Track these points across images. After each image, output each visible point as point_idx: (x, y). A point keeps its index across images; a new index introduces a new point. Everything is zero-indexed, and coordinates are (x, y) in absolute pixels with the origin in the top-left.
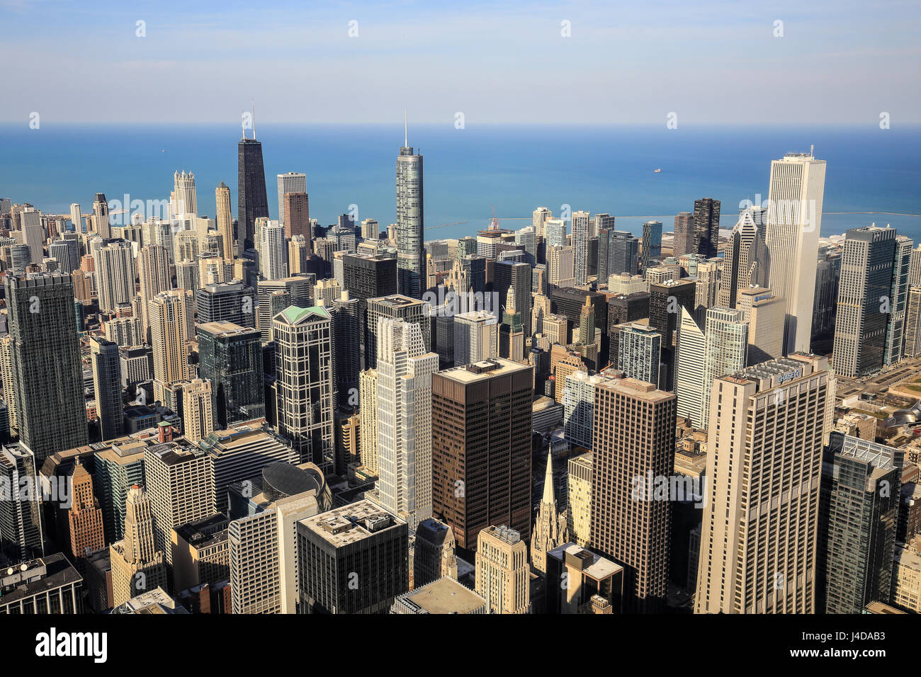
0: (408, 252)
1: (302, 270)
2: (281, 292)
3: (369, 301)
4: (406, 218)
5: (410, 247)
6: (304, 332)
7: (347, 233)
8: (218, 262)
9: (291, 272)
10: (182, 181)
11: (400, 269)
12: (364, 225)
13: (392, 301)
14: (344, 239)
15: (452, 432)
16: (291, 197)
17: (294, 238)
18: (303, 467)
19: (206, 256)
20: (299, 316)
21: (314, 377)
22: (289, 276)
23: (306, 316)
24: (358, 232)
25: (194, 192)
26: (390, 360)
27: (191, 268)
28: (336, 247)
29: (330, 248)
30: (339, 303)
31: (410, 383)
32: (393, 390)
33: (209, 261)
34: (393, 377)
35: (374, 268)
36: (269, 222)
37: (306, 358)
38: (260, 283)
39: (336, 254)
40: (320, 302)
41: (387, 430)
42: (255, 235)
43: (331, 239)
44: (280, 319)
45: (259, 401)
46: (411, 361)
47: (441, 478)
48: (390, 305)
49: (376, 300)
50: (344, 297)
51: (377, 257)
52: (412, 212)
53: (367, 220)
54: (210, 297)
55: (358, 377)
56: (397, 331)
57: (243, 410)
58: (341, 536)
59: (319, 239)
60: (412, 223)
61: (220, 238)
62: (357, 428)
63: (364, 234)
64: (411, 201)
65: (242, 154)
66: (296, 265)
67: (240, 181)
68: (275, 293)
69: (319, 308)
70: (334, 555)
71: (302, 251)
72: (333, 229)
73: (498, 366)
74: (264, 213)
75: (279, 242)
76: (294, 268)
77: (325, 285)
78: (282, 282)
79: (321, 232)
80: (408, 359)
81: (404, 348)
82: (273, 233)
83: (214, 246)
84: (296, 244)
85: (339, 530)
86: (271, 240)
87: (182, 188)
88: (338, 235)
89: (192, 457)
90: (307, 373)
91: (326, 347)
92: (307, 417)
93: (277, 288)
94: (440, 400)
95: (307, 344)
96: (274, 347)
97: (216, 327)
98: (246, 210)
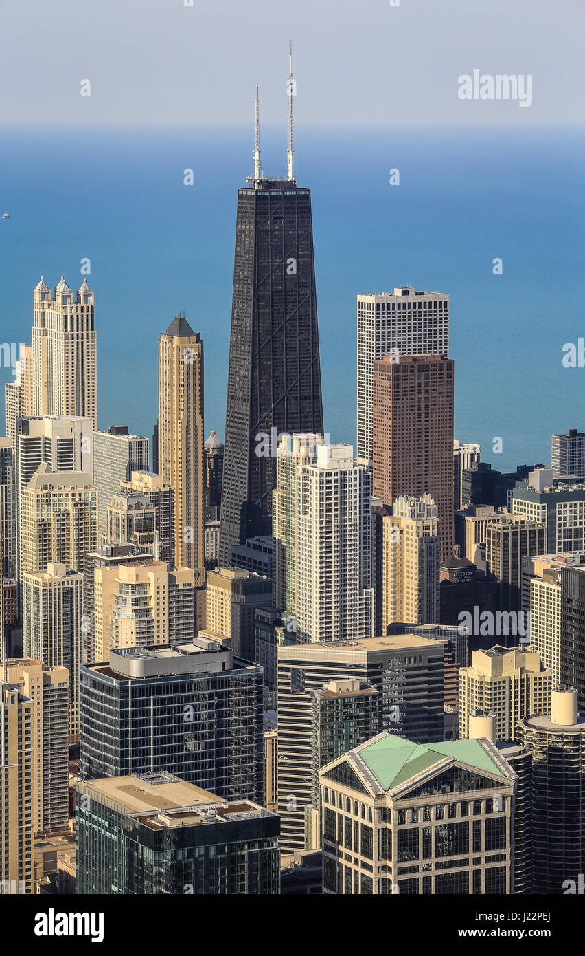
1: (426, 613)
2: (350, 686)
6: (421, 825)
7: (579, 495)
8: (154, 576)
9: (388, 619)
10: (57, 311)
14: (568, 514)
16: (399, 371)
17: (402, 505)
19: (119, 557)
20: (406, 770)
22: (379, 633)
23: (432, 769)
25: (92, 348)
27: (69, 593)
29: (521, 544)
30: (542, 733)
33: (126, 574)
38: (284, 652)
39: (541, 563)
40: (477, 728)
42: (277, 493)
44: (344, 775)
50: (562, 712)
54: (123, 691)
59: (484, 512)
61: (163, 500)
65: (250, 227)
67: (237, 315)
68: (332, 687)
69: (475, 745)
71: (429, 551)
72: (534, 479)
74: (311, 419)
75: (354, 518)
76: (397, 604)
77: (497, 666)
78: (356, 654)
82: (334, 484)
83: (145, 525)
84: (408, 525)
86: (325, 509)
87: (56, 332)
88: (550, 500)
91: (495, 883)
93: (336, 669)
95: (428, 868)
96: (321, 872)
97: (137, 792)
98: (246, 408)
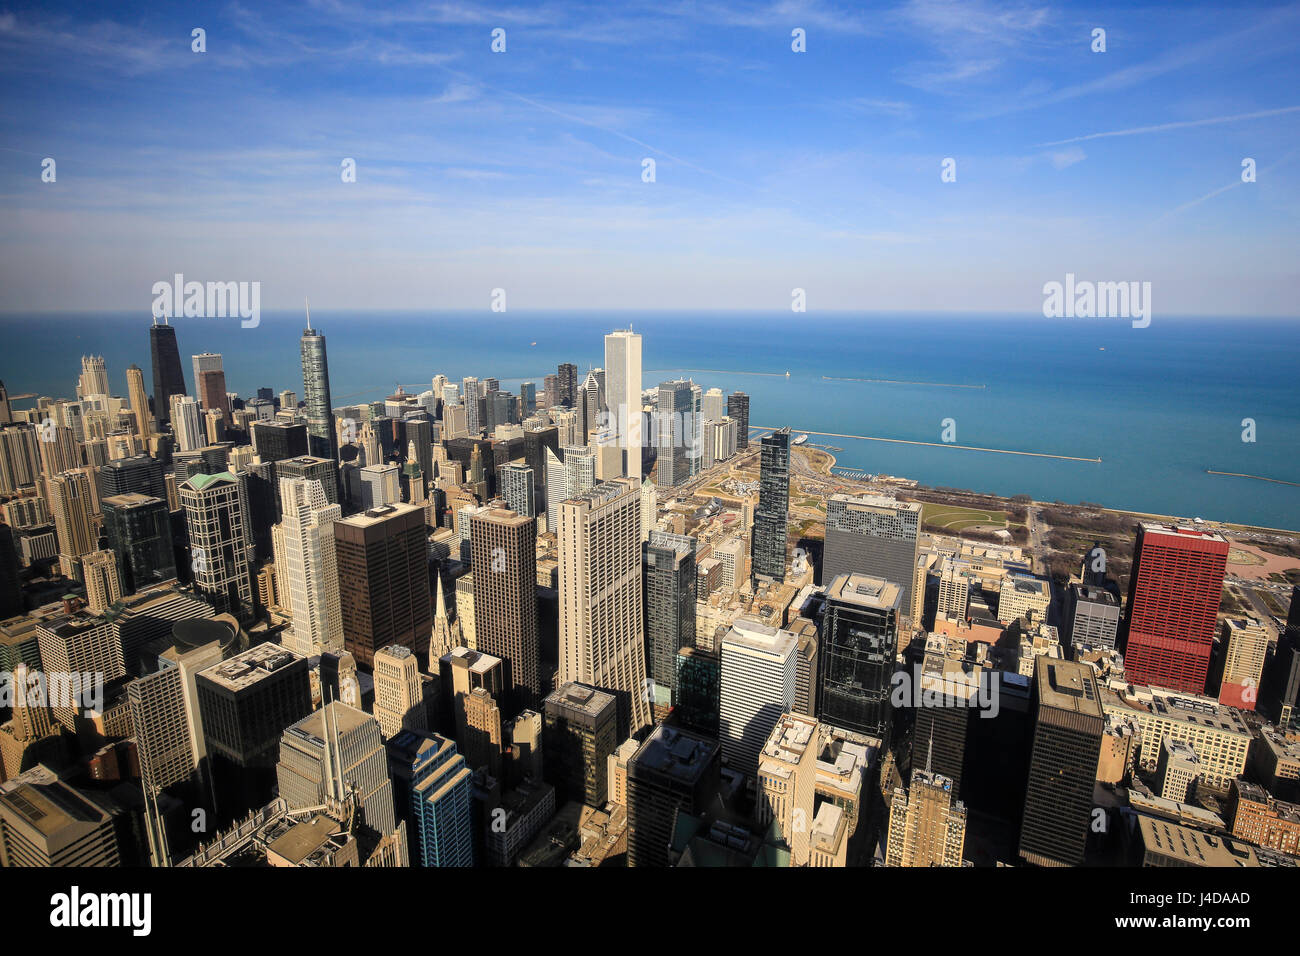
0: (317, 418)
1: (220, 438)
2: (197, 461)
3: (277, 463)
4: (313, 389)
5: (319, 414)
7: (265, 405)
8: (128, 439)
9: (210, 442)
10: (91, 365)
11: (312, 437)
12: (282, 396)
13: (300, 461)
14: (262, 410)
15: (355, 570)
16: (207, 376)
17: (211, 411)
18: (217, 619)
19: (117, 433)
20: (205, 483)
21: (226, 535)
22: (207, 445)
23: (213, 482)
24: (276, 403)
25: (105, 374)
26: (294, 514)
27: (102, 445)
28: (252, 417)
29: (248, 418)
30: (251, 468)
31: (314, 533)
32: (300, 539)
33: (118, 438)
34: (299, 529)
35: (284, 434)
36: (183, 399)
37: (216, 520)
38: (174, 454)
39: (252, 424)
40: (231, 469)
41: (297, 575)
42: (171, 411)
43: (249, 410)
44: (186, 487)
45: (170, 564)
46: (314, 513)
47: (349, 610)
48: (297, 465)
49: (284, 462)
50: (256, 461)
51: (287, 425)
52: (318, 384)
53: (285, 392)
54: (115, 472)
55: (271, 531)
56: (299, 489)
57: (157, 573)
58: (240, 680)
59: (238, 411)
60: (319, 393)
61: (132, 417)
62: (273, 576)
63: (283, 404)
64: (316, 374)
65: (155, 338)
66: (213, 435)
67: (154, 366)
68: (191, 462)
69: (231, 474)
70: (233, 698)
71: (219, 423)
72: (252, 402)
73: (393, 510)
74: (182, 390)
75: (195, 416)
76: (212, 438)
77: (240, 451)
78: (198, 453)
79: (239, 404)
80: (311, 511)
81: (307, 502)
82: (188, 408)
83: (126, 424)
84: (213, 416)
85: (239, 675)
86: (186, 415)
87: (91, 371)
88: (257, 406)
89: (92, 626)
90: (217, 533)
91: (236, 508)
92: (221, 572)
93: (194, 457)
94: (342, 544)
95: (216, 507)
96: (183, 513)
97: (123, 499)
98: (160, 388)
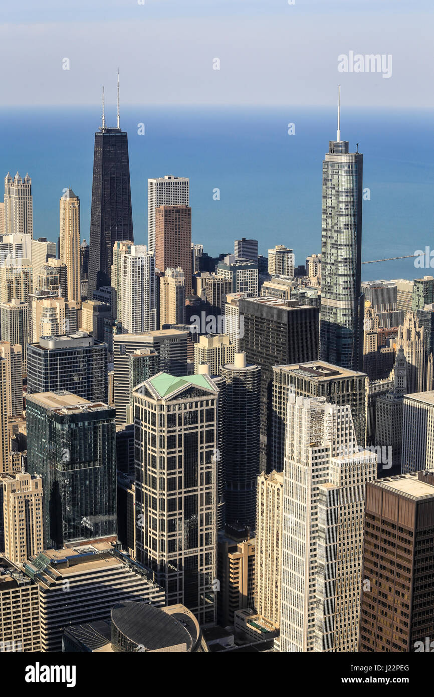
0: (337, 297)
1: (179, 320)
2: (146, 352)
3: (276, 369)
4: (335, 246)
5: (341, 290)
6: (177, 412)
7: (246, 267)
8: (59, 304)
9: (162, 323)
10: (15, 187)
11: (324, 322)
12: (272, 254)
13: (310, 370)
14: (242, 275)
15: (392, 572)
16: (167, 212)
17: (169, 272)
18: (170, 610)
19: (43, 296)
20: (171, 388)
21: (190, 481)
22: (158, 329)
23: (182, 388)
24: (262, 265)
25: (31, 204)
26: (303, 459)
27: (21, 312)
28: (230, 287)
29: (221, 289)
30: (230, 372)
31: (333, 496)
32: (307, 504)
33: (46, 303)
34: (308, 486)
35: (285, 320)
36: (133, 248)
37: (179, 452)
38: (117, 337)
39: (230, 297)
40: (202, 370)
41: (296, 565)
42: (113, 267)
43: (222, 274)
44: (144, 391)
45: (110, 512)
46: (335, 462)
47: (372, 638)
48: (307, 376)
49: (286, 368)
50: (239, 362)
51: (290, 304)
52: (344, 238)
53: (277, 248)
54: (46, 355)
55: (255, 483)
56: (316, 416)
57: (87, 522)
59: (205, 275)
60: (344, 253)
61: (62, 270)
62: (251, 559)
63: (272, 268)
64: (343, 220)
65: (100, 149)
66: (169, 311)
67: (95, 188)
68: (138, 352)
69: (201, 377)
71: (181, 292)
72: (227, 260)
74: (127, 234)
75: (147, 278)
76: (167, 316)
77: (211, 343)
78: (148, 338)
79: (208, 264)
80: (331, 459)
81: (326, 443)
82: (138, 264)
83: (55, 282)
84: (171, 281)
86: (134, 274)
87: (15, 197)
88: (234, 269)
89: (14, 584)
90: (179, 473)
91: (210, 436)
92: (177, 538)
93: (140, 345)
94: (377, 523)
95: (180, 430)
96: (133, 433)
97: (53, 399)
98: (99, 229)
